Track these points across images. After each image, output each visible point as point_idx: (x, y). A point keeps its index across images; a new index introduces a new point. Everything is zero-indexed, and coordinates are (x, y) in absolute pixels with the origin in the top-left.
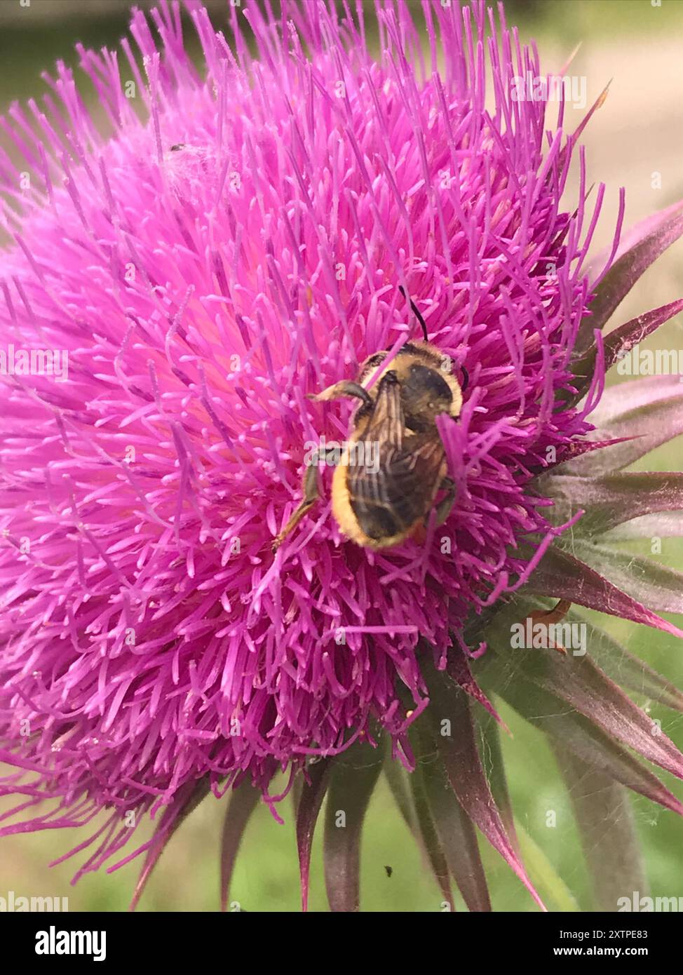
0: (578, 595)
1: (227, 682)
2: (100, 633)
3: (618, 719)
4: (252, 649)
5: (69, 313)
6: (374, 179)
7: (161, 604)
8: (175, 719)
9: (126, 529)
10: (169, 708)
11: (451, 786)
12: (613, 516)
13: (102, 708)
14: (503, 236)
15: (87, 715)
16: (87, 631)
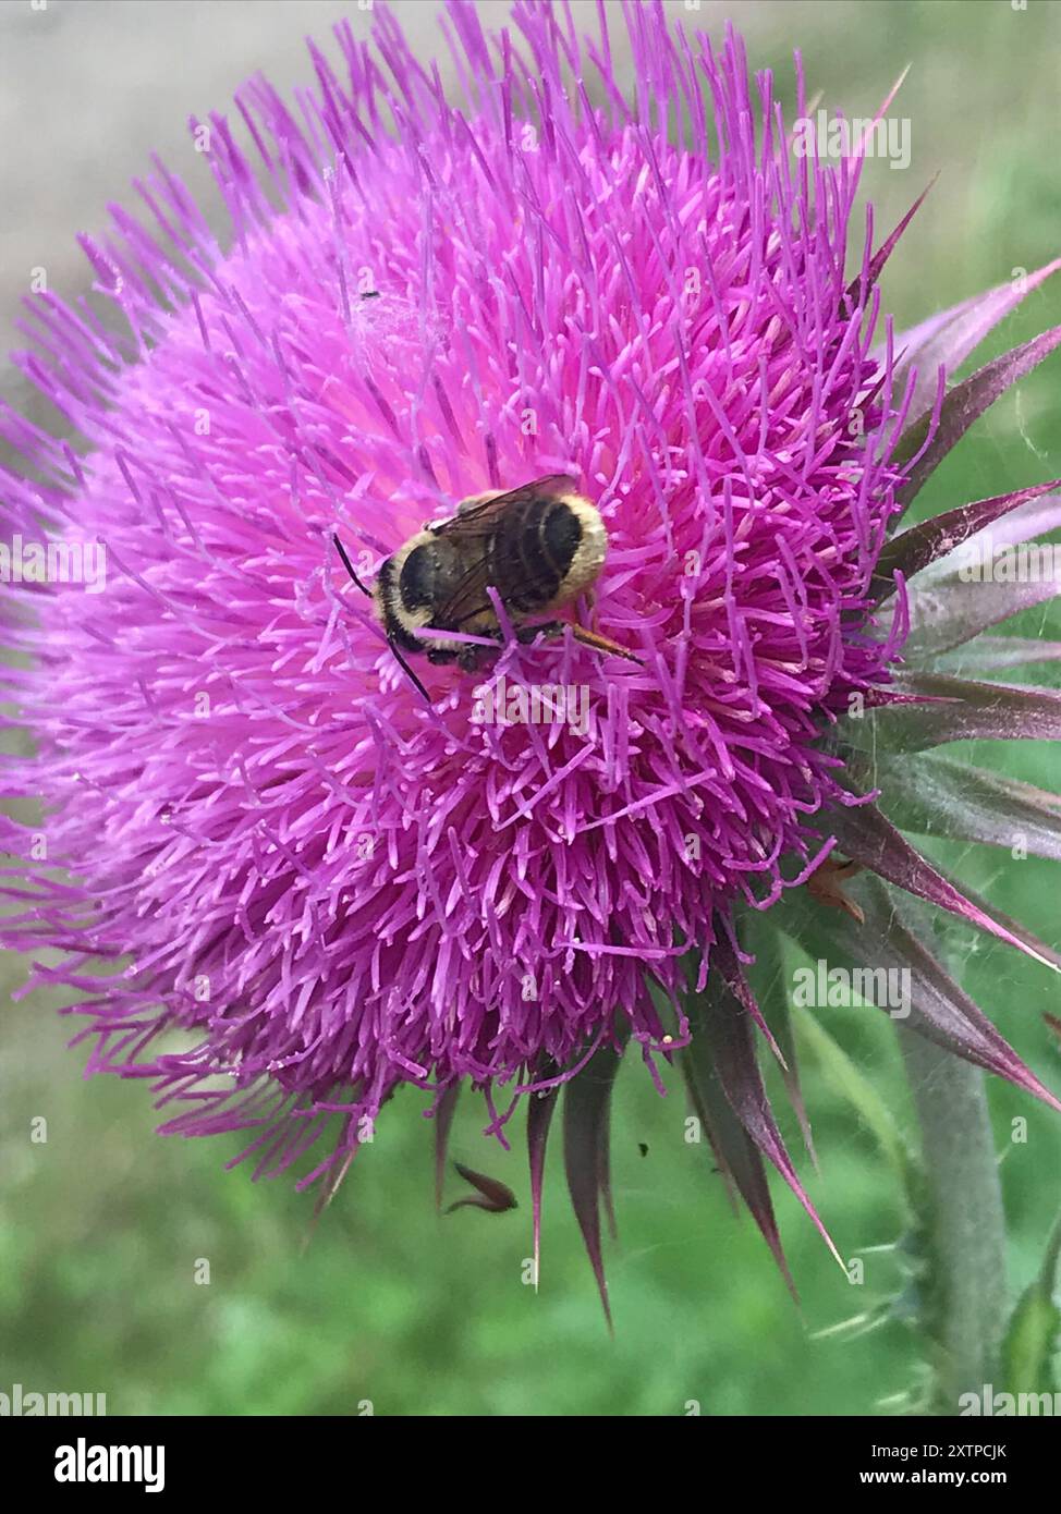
0: (878, 861)
1: (439, 991)
2: (281, 923)
3: (929, 993)
4: (467, 955)
5: (235, 510)
6: (623, 347)
7: (357, 894)
8: (376, 1021)
9: (311, 799)
10: (368, 1009)
11: (719, 1075)
12: (930, 733)
13: (286, 1005)
14: (790, 416)
15: (269, 1013)
16: (267, 921)
